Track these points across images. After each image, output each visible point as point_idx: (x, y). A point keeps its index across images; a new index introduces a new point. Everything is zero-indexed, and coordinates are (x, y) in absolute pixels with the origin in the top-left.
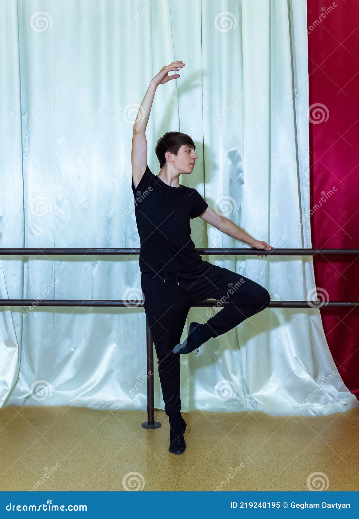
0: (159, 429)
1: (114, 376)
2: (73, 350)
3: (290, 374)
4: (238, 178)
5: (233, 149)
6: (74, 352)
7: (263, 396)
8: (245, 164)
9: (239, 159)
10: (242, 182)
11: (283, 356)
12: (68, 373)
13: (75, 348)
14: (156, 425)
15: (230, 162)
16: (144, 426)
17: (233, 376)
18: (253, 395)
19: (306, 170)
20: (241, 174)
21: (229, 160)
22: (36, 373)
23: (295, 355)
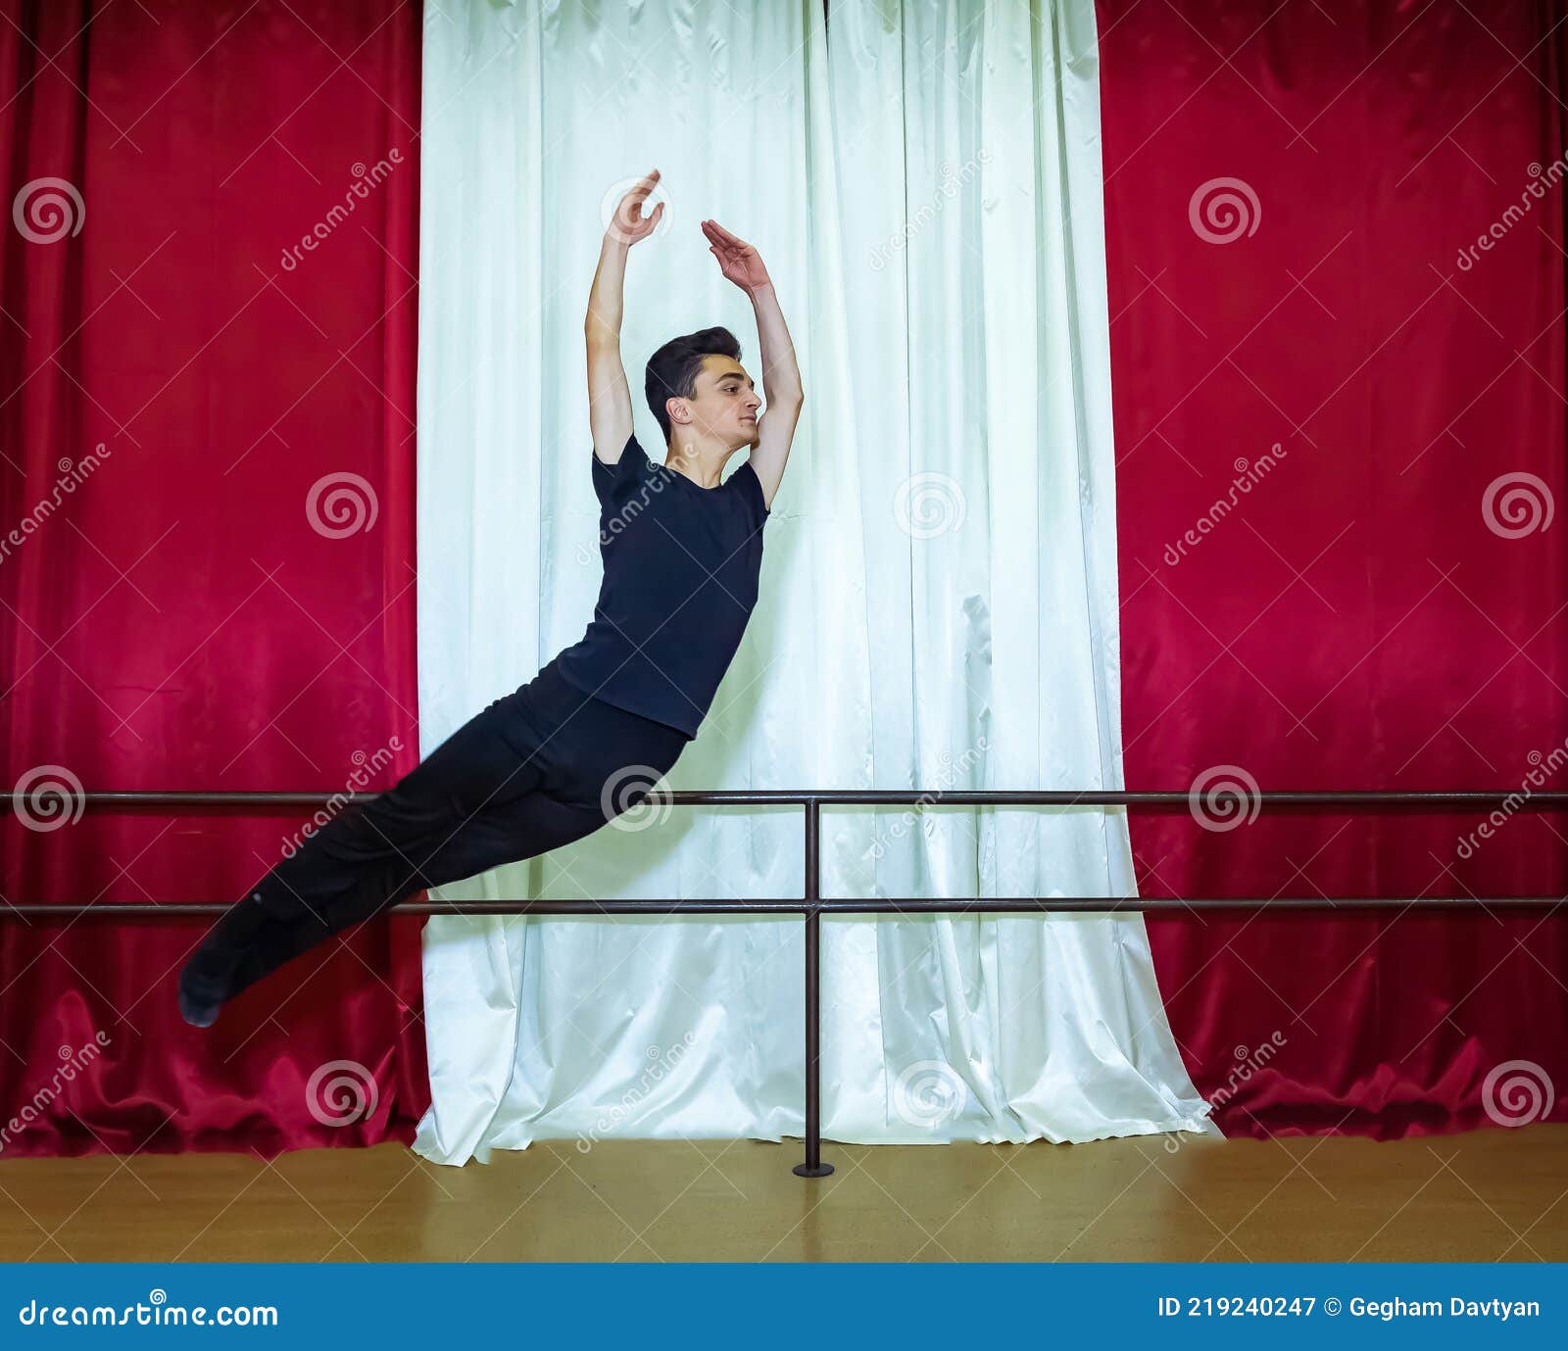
0: (830, 1176)
1: (722, 1071)
2: (630, 1013)
3: (1085, 1056)
4: (981, 652)
5: (972, 594)
6: (632, 1018)
7: (1031, 1104)
8: (995, 624)
9: (984, 613)
10: (989, 661)
11: (1070, 1018)
12: (620, 1066)
13: (635, 1011)
14: (822, 1170)
15: (966, 619)
16: (797, 1172)
17: (974, 1063)
18: (1013, 1102)
19: (1113, 637)
20: (986, 646)
21: (965, 616)
22: (555, 1065)
23: (1098, 1016)
